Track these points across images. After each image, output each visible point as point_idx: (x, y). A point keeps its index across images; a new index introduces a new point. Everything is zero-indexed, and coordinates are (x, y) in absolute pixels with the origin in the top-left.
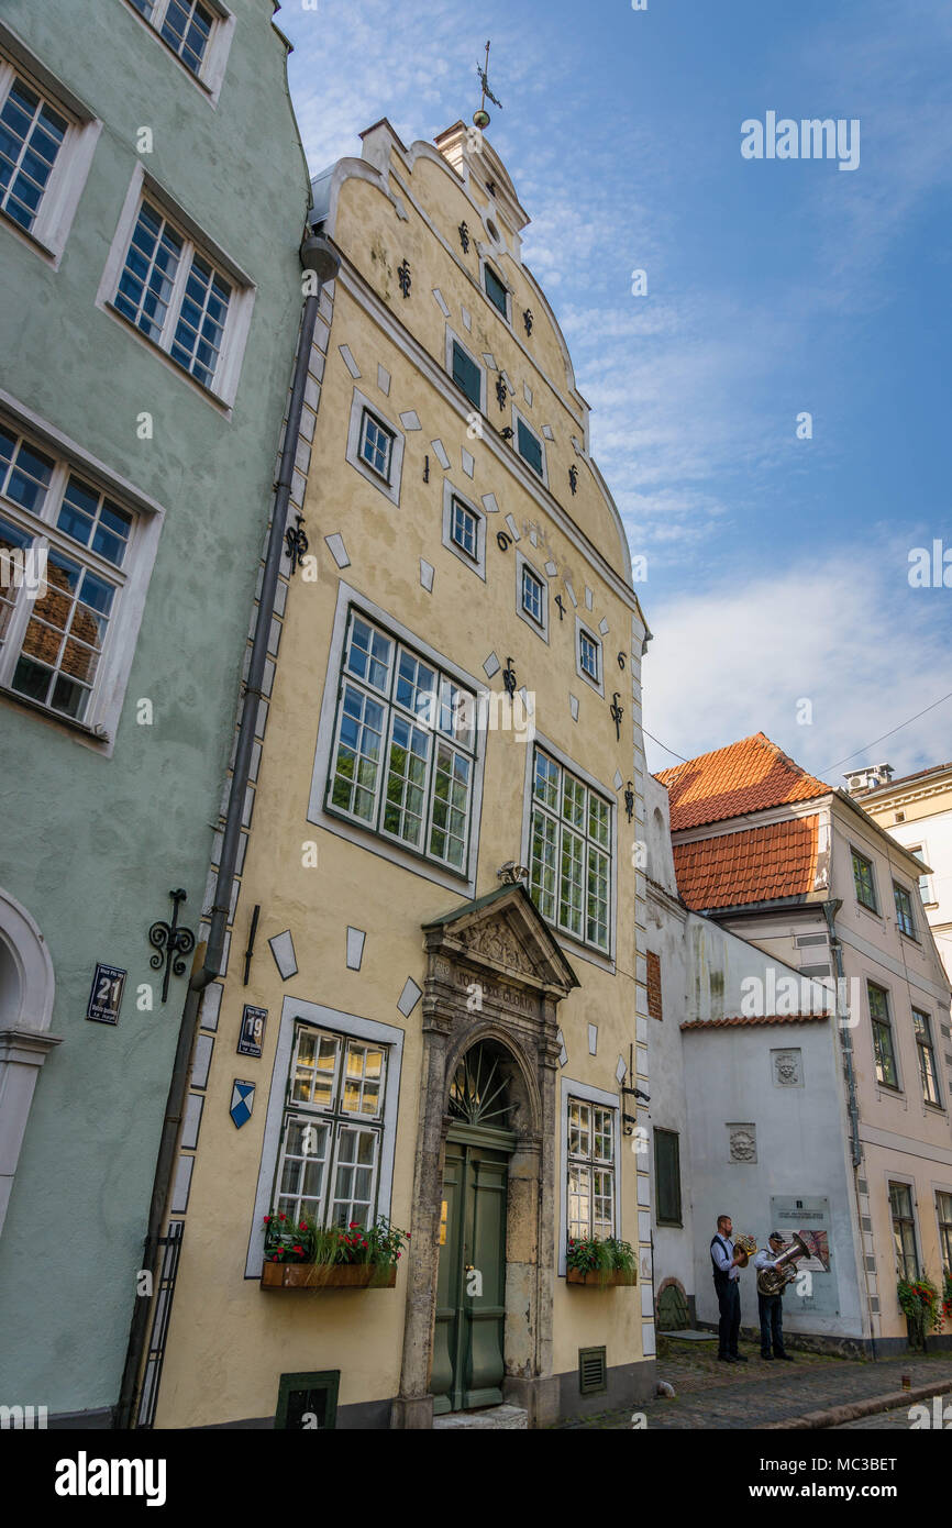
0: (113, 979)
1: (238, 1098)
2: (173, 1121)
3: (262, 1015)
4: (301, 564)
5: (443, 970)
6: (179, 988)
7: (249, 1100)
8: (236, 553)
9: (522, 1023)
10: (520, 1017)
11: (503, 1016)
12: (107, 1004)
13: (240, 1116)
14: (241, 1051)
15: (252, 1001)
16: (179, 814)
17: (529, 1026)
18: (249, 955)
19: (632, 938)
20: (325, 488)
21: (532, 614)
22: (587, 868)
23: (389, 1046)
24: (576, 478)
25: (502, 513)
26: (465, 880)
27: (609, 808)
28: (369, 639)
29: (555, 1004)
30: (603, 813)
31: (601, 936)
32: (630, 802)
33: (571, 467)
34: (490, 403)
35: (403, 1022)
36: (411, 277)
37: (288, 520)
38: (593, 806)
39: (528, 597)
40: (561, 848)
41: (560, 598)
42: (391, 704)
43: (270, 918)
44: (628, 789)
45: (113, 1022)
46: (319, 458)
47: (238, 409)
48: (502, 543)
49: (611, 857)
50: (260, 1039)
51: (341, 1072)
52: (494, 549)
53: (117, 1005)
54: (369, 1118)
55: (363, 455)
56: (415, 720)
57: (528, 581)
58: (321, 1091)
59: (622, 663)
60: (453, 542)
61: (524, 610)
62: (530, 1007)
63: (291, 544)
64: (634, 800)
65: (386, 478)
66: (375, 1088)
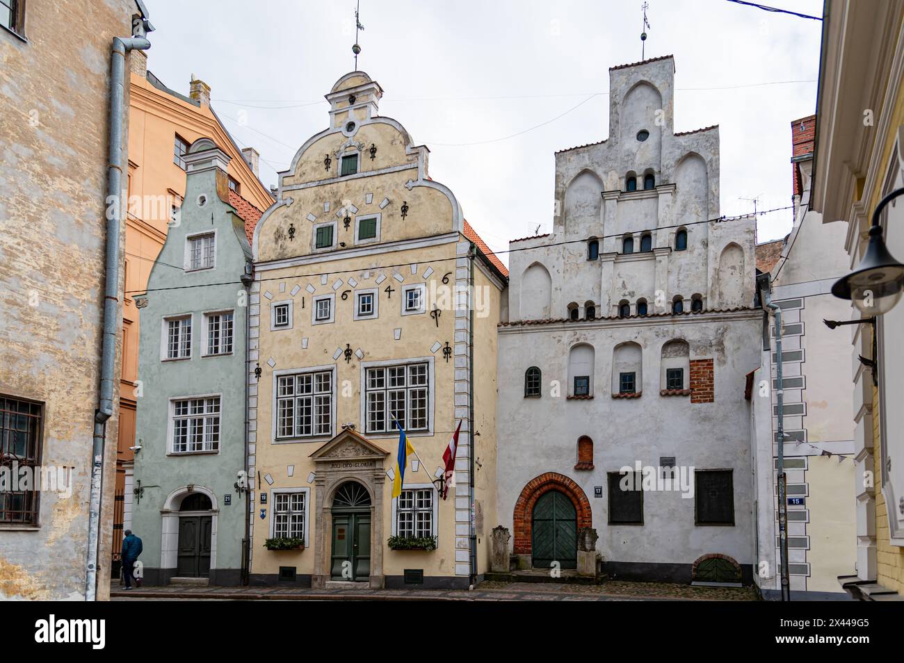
0: (228, 497)
1: (262, 513)
2: (248, 520)
3: (266, 495)
4: (260, 376)
5: (320, 468)
6: (243, 496)
7: (265, 513)
8: (241, 388)
9: (363, 472)
10: (362, 470)
11: (352, 472)
12: (228, 501)
13: (263, 517)
14: (261, 504)
15: (263, 492)
16: (237, 459)
17: (369, 471)
18: (260, 483)
19: (451, 414)
20: (265, 347)
21: (366, 312)
22: (408, 400)
23: (305, 492)
24: (405, 209)
25: (346, 282)
26: (331, 436)
27: (426, 365)
28: (286, 381)
29: (382, 460)
30: (422, 370)
31: (422, 423)
32: (447, 351)
33: (403, 204)
34: (340, 234)
35: (310, 485)
36: (295, 226)
37: (253, 367)
38: (414, 371)
39: (364, 307)
40: (388, 401)
41: (389, 287)
42: (295, 397)
43: (264, 472)
44: (446, 346)
45: (230, 504)
46: (262, 339)
47: (235, 350)
48: (344, 297)
49: (428, 387)
50: (266, 500)
51: (290, 502)
52: (340, 303)
53: (230, 501)
54: (300, 511)
55: (277, 323)
56: (305, 396)
57: (364, 299)
58: (285, 507)
59: (445, 281)
60: (317, 320)
61: (359, 315)
62: (371, 464)
63: (257, 373)
64: (452, 348)
65: (286, 322)
66: (302, 504)
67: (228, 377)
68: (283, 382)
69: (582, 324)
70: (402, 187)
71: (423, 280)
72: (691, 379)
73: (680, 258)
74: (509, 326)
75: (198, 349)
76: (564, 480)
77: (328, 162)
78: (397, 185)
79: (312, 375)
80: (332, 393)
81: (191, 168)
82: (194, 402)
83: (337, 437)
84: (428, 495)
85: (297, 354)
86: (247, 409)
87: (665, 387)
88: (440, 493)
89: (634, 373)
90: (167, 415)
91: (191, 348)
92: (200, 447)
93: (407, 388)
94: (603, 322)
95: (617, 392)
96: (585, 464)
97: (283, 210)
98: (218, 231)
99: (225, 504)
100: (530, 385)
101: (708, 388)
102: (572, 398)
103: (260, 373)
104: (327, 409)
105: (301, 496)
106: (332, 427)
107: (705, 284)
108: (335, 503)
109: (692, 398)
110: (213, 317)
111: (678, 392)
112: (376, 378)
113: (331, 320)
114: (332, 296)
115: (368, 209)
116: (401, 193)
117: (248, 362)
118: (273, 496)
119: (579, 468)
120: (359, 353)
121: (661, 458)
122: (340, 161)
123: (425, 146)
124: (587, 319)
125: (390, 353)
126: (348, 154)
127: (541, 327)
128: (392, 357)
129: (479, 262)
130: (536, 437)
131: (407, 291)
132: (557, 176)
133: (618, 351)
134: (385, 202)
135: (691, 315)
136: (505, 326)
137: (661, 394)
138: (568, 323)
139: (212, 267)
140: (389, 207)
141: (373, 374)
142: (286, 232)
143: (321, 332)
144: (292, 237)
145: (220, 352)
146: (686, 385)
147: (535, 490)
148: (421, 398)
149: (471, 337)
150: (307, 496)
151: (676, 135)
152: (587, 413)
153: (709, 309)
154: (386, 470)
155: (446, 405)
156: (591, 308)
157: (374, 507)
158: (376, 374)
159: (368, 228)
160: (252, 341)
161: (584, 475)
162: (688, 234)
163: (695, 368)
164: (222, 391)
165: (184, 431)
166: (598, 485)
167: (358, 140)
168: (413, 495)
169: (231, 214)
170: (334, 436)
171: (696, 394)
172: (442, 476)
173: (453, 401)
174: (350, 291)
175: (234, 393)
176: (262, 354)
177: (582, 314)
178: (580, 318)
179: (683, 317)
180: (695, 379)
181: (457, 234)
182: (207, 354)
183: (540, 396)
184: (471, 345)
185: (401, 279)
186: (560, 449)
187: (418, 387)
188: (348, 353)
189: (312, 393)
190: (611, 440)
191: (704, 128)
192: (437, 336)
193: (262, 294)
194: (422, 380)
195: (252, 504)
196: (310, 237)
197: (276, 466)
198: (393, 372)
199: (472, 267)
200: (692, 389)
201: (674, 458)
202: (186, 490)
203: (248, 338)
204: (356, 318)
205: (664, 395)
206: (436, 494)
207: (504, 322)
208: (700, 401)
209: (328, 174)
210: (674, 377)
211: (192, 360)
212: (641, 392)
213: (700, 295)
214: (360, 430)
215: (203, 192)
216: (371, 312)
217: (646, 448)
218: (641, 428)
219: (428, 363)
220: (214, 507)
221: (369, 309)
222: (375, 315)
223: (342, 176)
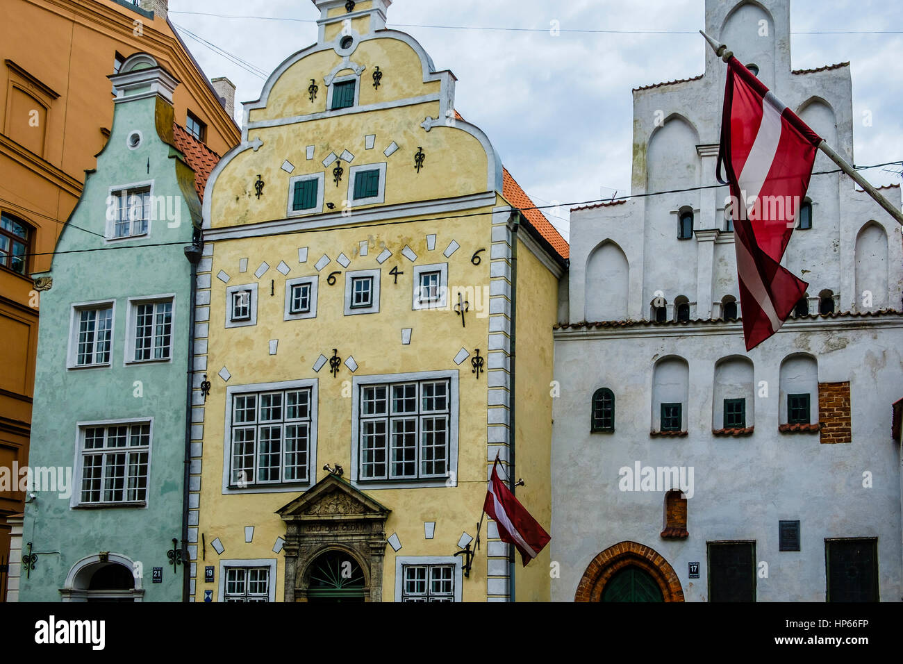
0: (158, 571)
1: (206, 596)
3: (213, 569)
4: (208, 394)
5: (293, 530)
6: (180, 568)
7: (210, 596)
8: (181, 411)
9: (354, 538)
10: (352, 535)
11: (339, 538)
12: (157, 577)
14: (206, 581)
15: (208, 565)
16: (172, 515)
17: (362, 538)
18: (204, 551)
19: (482, 456)
20: (216, 351)
21: (362, 303)
22: (420, 433)
23: (269, 567)
24: (420, 158)
25: (334, 261)
26: (307, 484)
27: (447, 382)
28: (245, 403)
29: (382, 522)
30: (441, 389)
31: (441, 468)
32: (478, 363)
33: (417, 151)
34: (327, 191)
35: (276, 556)
36: (264, 179)
37: (199, 380)
38: (428, 390)
39: (358, 296)
40: (391, 433)
41: (396, 268)
42: (257, 425)
43: (210, 535)
44: (475, 356)
45: (161, 582)
46: (212, 341)
47: (174, 354)
48: (332, 281)
49: (449, 414)
50: (212, 576)
51: (248, 581)
52: (325, 290)
53: (161, 577)
54: (262, 594)
55: (234, 317)
56: (271, 424)
57: (359, 284)
58: (241, 588)
59: (476, 261)
60: (291, 313)
61: (352, 307)
62: (365, 528)
63: (203, 390)
64: (485, 359)
65: (248, 316)
66: (265, 583)
67: (162, 394)
68: (241, 402)
69: (671, 328)
70: (416, 128)
71: (443, 259)
72: (820, 410)
73: (803, 240)
74: (570, 329)
75: (120, 353)
76: (646, 553)
77: (313, 89)
78: (409, 124)
79: (283, 393)
80: (310, 421)
81: (120, 95)
82: (113, 429)
83: (317, 485)
84: (448, 573)
85: (262, 362)
86: (189, 441)
87: (785, 422)
88: (465, 571)
89: (743, 400)
90: (73, 448)
91: (111, 351)
92: (119, 496)
93: (419, 415)
94: (700, 327)
95: (720, 427)
96: (676, 531)
97: (249, 156)
98: (155, 182)
99: (154, 582)
100: (600, 415)
101: (844, 423)
102: (658, 434)
103: (209, 389)
104: (302, 444)
105: (264, 572)
106: (309, 471)
107: (836, 277)
108: (313, 584)
109: (821, 437)
110: (144, 307)
111: (803, 428)
112: (375, 400)
113: (312, 314)
114: (314, 280)
115: (368, 156)
116: (415, 135)
117: (192, 372)
118: (223, 570)
119: (667, 536)
120: (350, 363)
121: (780, 521)
122: (331, 89)
123: (449, 72)
124: (679, 322)
125: (395, 364)
126: (341, 80)
127: (614, 332)
128: (398, 369)
129: (526, 236)
130: (608, 490)
131: (421, 274)
132: (635, 121)
133: (721, 368)
134: (392, 148)
135: (820, 319)
136: (564, 329)
137: (780, 430)
138: (652, 327)
139: (146, 235)
140: (398, 154)
141: (369, 394)
142: (251, 188)
143: (297, 331)
144: (259, 194)
145: (152, 357)
146: (814, 419)
147: (604, 568)
148: (439, 432)
149: (513, 342)
150: (273, 572)
151: (794, 72)
152: (679, 456)
153: (843, 312)
154: (387, 537)
155: (474, 441)
156: (683, 306)
157: (369, 591)
158: (373, 394)
159: (367, 184)
160: (198, 343)
161: (675, 545)
162: (814, 207)
163: (826, 394)
164: (152, 414)
165: (98, 472)
166: (693, 560)
167: (357, 62)
168: (426, 573)
169: (174, 161)
170: (313, 484)
171: (827, 431)
172: (468, 546)
173: (485, 435)
174: (340, 273)
175: (171, 418)
176: (212, 361)
177: (671, 315)
178: (668, 320)
179: (809, 322)
180: (826, 410)
181: (493, 194)
182: (134, 360)
183: (611, 431)
184: (513, 355)
185: (413, 257)
186: (640, 507)
187: (436, 414)
188: (335, 363)
189: (281, 420)
190: (711, 496)
191: (830, 65)
192: (464, 340)
193: (215, 273)
194: (441, 404)
195: (192, 582)
196: (285, 195)
197: (228, 526)
198: (398, 391)
199: (514, 242)
200: (822, 424)
201: (799, 521)
202: (98, 559)
203: (193, 338)
204: (348, 311)
205: (784, 431)
206: (459, 572)
207: (563, 323)
208: (832, 441)
209: (313, 107)
210: (797, 406)
211: (111, 367)
212: (753, 427)
213: (830, 292)
214: (351, 476)
215: (137, 128)
216: (369, 303)
217: (759, 506)
218: (754, 479)
219: (449, 379)
220: (138, 587)
221: (366, 299)
222: (375, 308)
223: (333, 109)
